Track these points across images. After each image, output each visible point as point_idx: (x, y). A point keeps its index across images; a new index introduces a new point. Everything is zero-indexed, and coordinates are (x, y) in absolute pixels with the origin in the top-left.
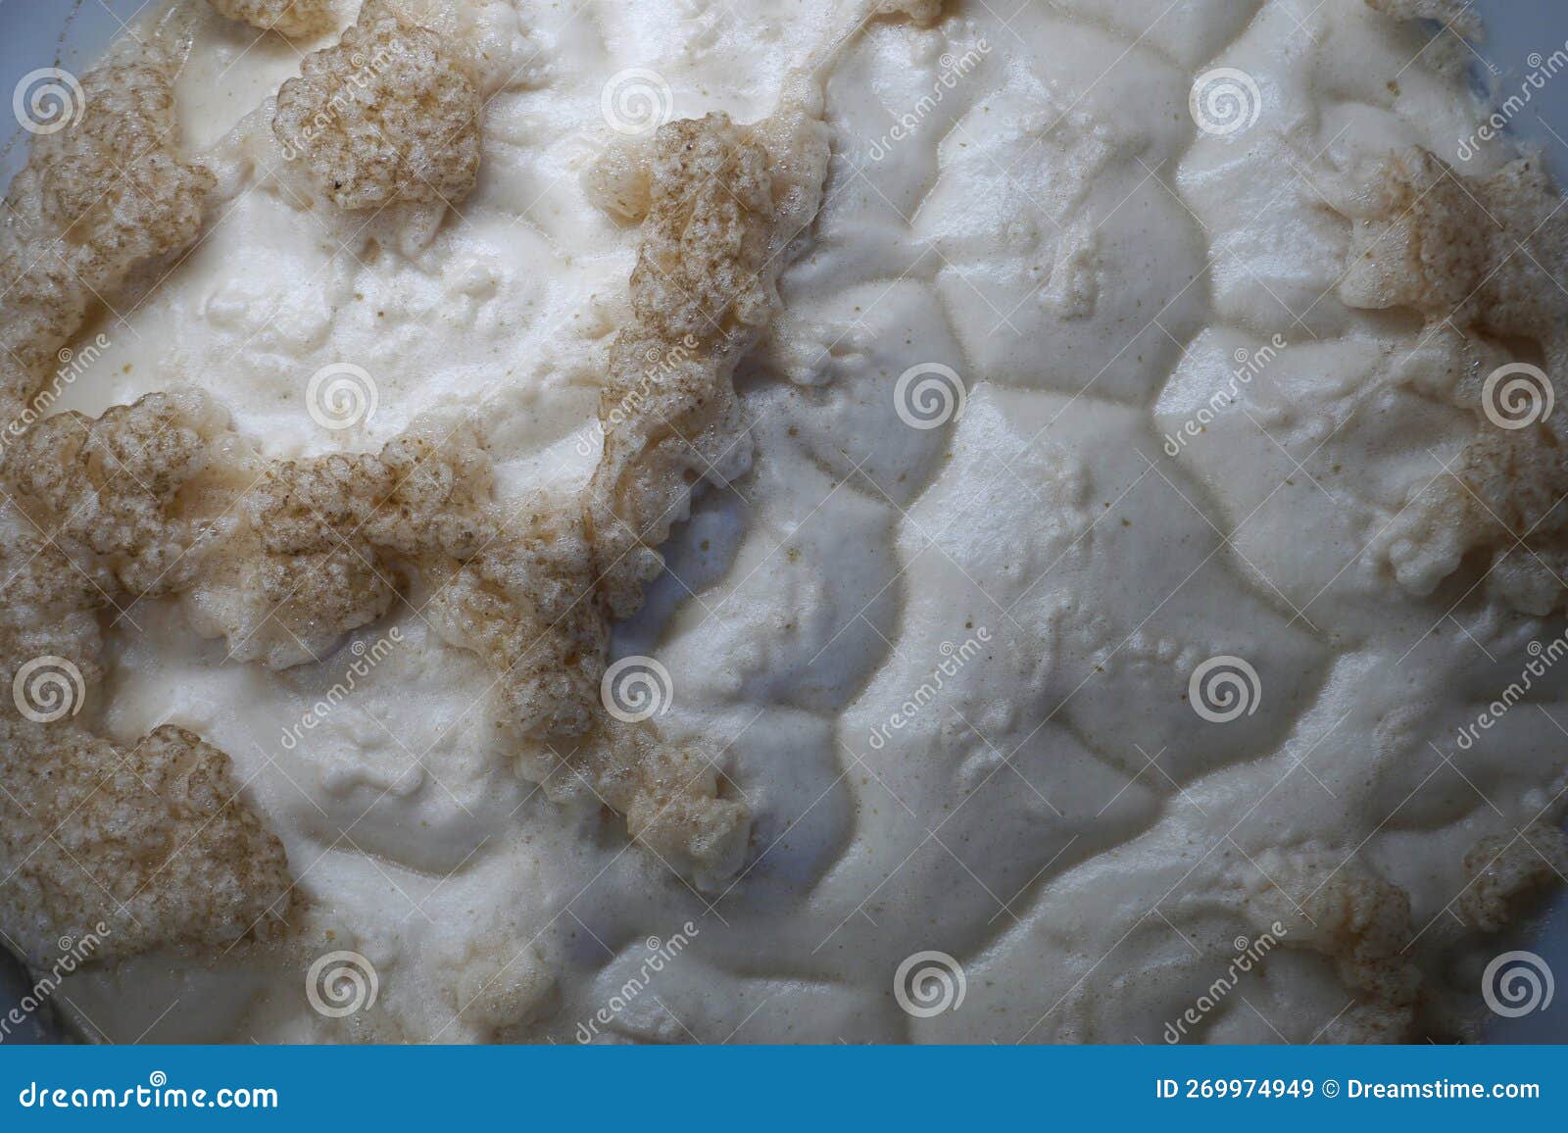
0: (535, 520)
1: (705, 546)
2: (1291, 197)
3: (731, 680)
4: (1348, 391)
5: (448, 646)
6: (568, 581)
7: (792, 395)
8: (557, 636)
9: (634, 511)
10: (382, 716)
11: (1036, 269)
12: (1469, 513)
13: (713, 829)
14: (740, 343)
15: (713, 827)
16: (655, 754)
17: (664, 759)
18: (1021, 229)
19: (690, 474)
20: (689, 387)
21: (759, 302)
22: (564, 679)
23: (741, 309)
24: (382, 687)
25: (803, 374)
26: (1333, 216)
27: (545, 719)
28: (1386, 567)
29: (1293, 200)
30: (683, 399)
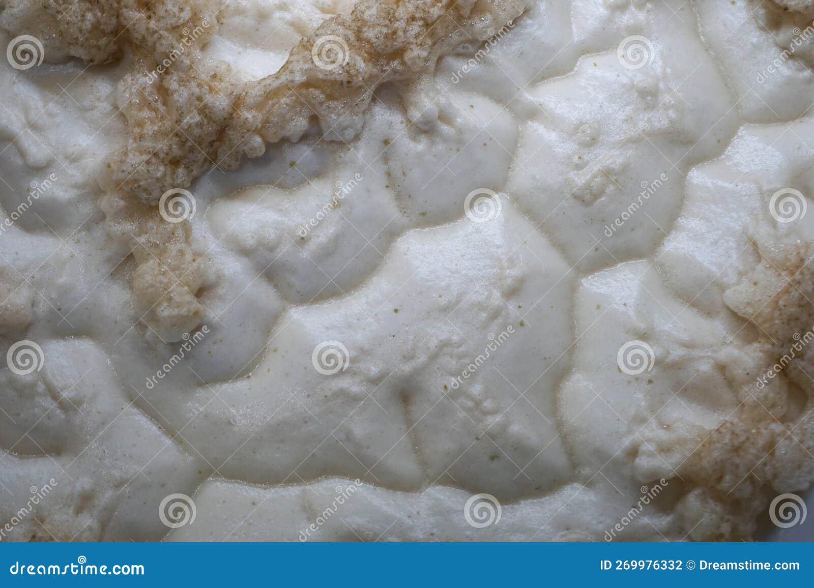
0: (214, 76)
1: (292, 164)
2: (740, 224)
3: (251, 242)
4: (689, 346)
5: (116, 107)
6: (205, 121)
7: (402, 122)
8: (176, 144)
9: (269, 111)
10: (50, 115)
11: (580, 158)
12: (698, 455)
13: (178, 307)
14: (395, 71)
15: (179, 306)
16: (178, 246)
17: (182, 253)
18: (589, 131)
19: (314, 119)
20: (350, 70)
21: (422, 57)
22: (162, 168)
23: (409, 51)
24: (64, 101)
25: (416, 115)
26: (755, 250)
27: (136, 181)
28: (633, 452)
29: (740, 226)
30: (341, 74)
